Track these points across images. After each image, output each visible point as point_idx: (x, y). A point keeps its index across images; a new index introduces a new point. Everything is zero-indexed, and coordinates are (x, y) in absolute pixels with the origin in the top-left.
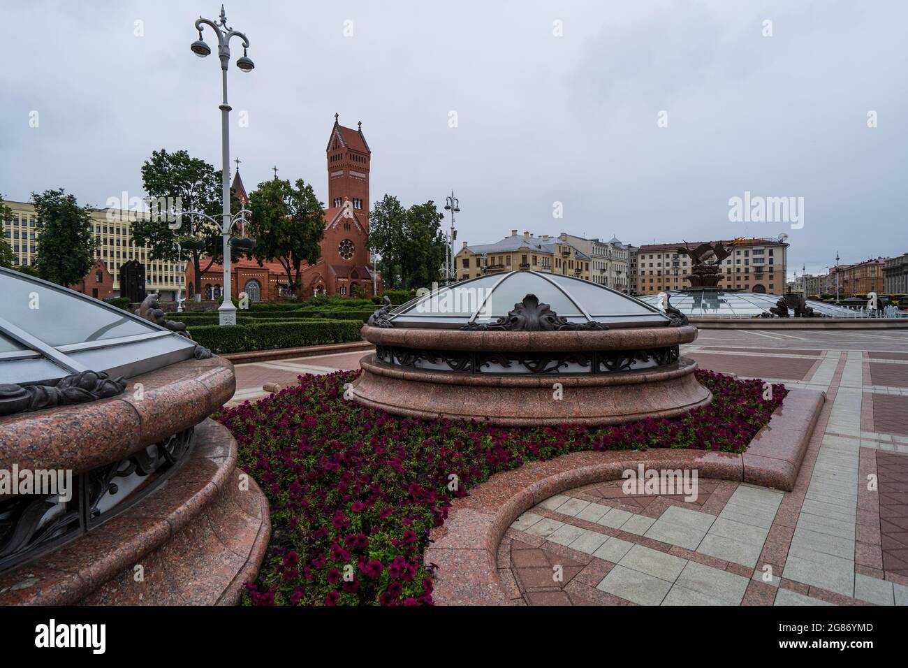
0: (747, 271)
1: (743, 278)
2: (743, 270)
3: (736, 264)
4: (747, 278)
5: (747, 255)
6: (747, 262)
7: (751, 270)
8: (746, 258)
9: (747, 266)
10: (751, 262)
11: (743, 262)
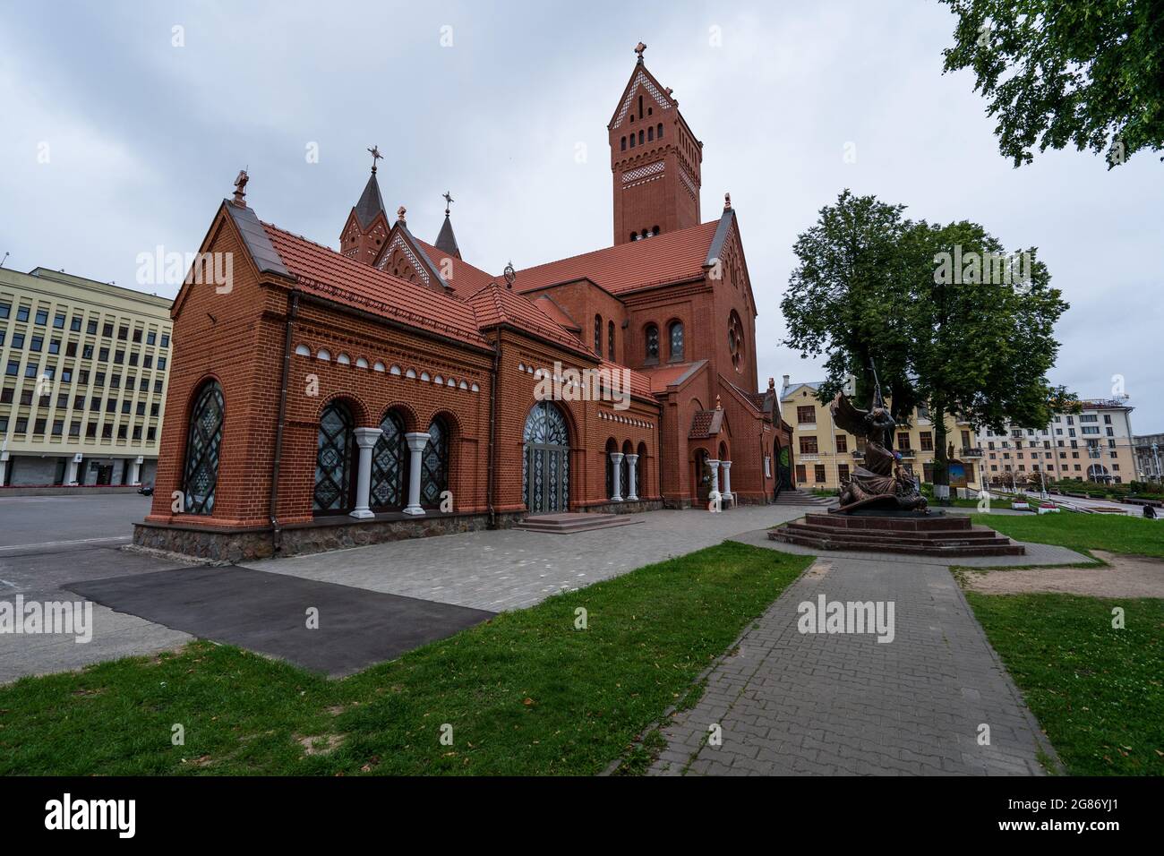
0: (1074, 444)
1: (1069, 455)
2: (1068, 443)
3: (1056, 435)
4: (1075, 455)
5: (1070, 422)
6: (1072, 433)
7: (1081, 443)
8: (1071, 427)
9: (1073, 439)
10: (1078, 432)
11: (1066, 433)
